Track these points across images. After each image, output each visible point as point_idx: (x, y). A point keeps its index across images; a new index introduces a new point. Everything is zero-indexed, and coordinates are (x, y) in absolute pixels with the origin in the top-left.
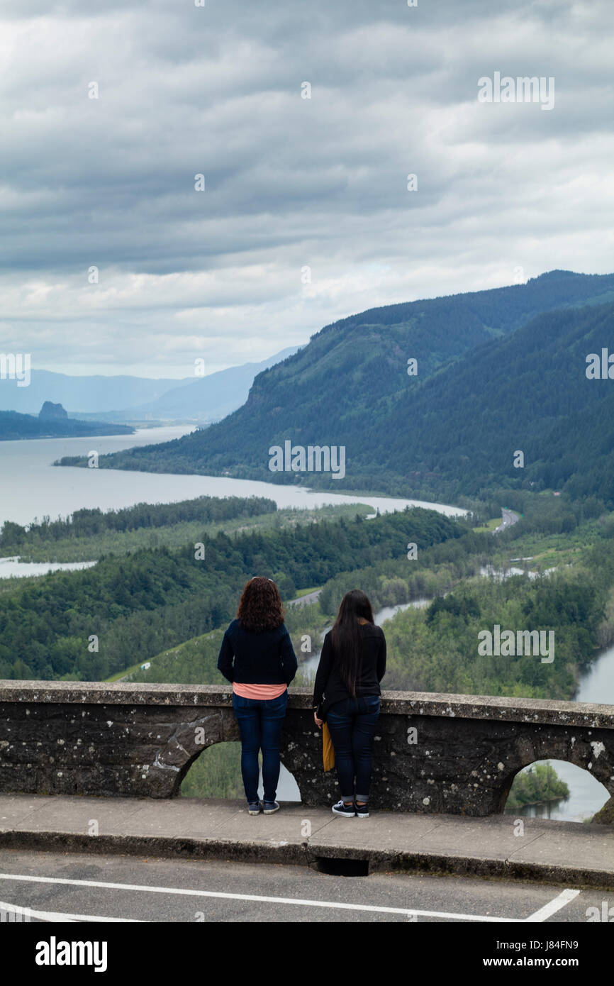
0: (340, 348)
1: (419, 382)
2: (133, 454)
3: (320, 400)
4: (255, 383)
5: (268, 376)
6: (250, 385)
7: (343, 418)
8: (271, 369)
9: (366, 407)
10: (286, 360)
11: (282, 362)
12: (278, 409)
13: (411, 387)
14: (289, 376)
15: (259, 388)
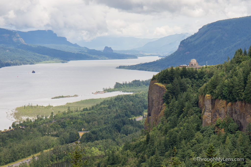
0: (208, 33)
1: (232, 45)
2: (142, 65)
3: (201, 50)
4: (181, 44)
5: (185, 41)
6: (179, 44)
7: (208, 56)
8: (186, 39)
9: (215, 53)
10: (191, 36)
11: (189, 37)
12: (188, 52)
13: (229, 47)
14: (191, 42)
15: (182, 45)
